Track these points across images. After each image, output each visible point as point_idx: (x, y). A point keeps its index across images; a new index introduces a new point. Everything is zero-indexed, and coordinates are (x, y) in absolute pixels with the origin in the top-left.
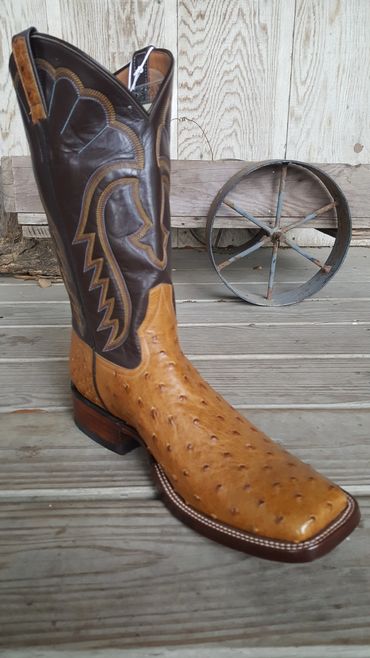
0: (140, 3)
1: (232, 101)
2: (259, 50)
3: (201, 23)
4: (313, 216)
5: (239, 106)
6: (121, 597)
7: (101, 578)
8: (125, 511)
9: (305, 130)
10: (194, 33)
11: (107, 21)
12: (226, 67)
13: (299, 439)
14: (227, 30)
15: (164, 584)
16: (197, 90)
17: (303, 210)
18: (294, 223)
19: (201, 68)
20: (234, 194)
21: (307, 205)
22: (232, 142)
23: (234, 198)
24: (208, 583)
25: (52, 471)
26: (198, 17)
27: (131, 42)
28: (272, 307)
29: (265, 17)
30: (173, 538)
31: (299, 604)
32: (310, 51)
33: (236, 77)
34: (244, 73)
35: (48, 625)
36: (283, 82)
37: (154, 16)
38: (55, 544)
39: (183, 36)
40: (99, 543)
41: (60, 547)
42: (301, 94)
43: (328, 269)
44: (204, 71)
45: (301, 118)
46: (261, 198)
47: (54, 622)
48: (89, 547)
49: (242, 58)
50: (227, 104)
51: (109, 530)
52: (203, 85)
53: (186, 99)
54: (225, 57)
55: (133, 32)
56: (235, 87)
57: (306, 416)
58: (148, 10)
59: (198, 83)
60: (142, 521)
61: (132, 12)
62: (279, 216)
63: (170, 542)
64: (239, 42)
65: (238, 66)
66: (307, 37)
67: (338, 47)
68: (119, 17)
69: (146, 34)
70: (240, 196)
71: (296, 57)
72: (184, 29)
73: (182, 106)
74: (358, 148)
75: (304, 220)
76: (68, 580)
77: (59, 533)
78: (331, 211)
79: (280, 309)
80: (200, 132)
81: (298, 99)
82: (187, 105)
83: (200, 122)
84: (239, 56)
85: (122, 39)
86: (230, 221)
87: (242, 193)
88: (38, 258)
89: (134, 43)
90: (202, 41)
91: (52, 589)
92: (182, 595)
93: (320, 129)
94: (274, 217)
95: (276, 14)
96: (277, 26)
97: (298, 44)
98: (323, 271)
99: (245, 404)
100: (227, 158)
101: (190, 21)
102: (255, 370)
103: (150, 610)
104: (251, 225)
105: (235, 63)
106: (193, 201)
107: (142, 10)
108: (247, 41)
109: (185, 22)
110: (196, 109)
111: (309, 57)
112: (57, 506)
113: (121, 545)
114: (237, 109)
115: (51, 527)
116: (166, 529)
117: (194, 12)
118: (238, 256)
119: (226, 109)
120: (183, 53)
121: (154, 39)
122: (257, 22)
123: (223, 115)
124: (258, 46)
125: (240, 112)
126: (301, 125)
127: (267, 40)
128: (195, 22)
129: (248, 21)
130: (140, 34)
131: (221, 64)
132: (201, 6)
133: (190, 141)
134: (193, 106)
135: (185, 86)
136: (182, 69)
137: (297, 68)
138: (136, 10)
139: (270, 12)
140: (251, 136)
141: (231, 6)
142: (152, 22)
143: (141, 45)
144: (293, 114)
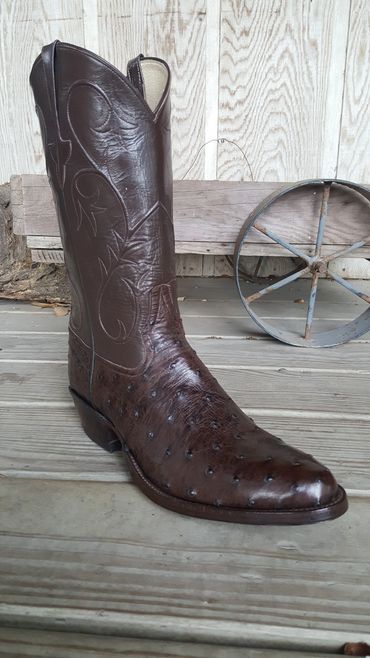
0: (180, 21)
1: (277, 121)
2: (308, 67)
3: (244, 40)
4: (360, 244)
5: (285, 127)
9: (358, 152)
10: (237, 51)
11: (146, 40)
12: (271, 86)
14: (273, 46)
16: (238, 111)
17: (350, 237)
18: (338, 252)
19: (245, 87)
20: (269, 219)
21: (354, 231)
22: (276, 165)
23: (264, 220)
26: (242, 34)
28: (311, 349)
32: (364, 67)
33: (282, 95)
34: (291, 92)
36: (334, 101)
37: (195, 34)
39: (226, 54)
42: (354, 114)
44: (247, 91)
45: (354, 139)
46: (300, 223)
49: (290, 76)
50: (271, 125)
52: (246, 105)
53: (227, 120)
54: (271, 75)
55: (173, 51)
56: (281, 106)
58: (189, 28)
59: (240, 102)
61: (172, 30)
62: (320, 243)
64: (287, 60)
65: (284, 84)
66: (362, 53)
68: (158, 37)
69: (187, 52)
70: (275, 221)
71: (350, 73)
72: (227, 47)
73: (222, 127)
75: (350, 249)
79: (319, 352)
80: (240, 154)
81: (350, 119)
82: (228, 126)
83: (241, 143)
84: (285, 74)
86: (262, 248)
87: (276, 217)
88: (57, 284)
89: (173, 63)
90: (246, 59)
94: (313, 245)
95: (328, 30)
96: (328, 43)
97: (352, 56)
100: (270, 181)
101: (233, 39)
104: (289, 254)
105: (281, 81)
106: (221, 225)
107: (182, 29)
108: (295, 59)
110: (237, 130)
111: (364, 74)
114: (283, 129)
117: (238, 29)
118: (270, 288)
119: (271, 131)
120: (225, 71)
121: (195, 57)
122: (306, 38)
123: (267, 136)
124: (307, 63)
125: (285, 133)
126: (353, 147)
127: (317, 57)
128: (238, 39)
129: (296, 37)
130: (180, 53)
131: (266, 82)
132: (246, 22)
133: (230, 164)
134: (235, 127)
135: (226, 106)
136: (223, 88)
137: (350, 86)
138: (176, 28)
139: (321, 28)
140: (297, 158)
141: (278, 22)
142: (193, 39)
143: (180, 64)
144: (345, 135)
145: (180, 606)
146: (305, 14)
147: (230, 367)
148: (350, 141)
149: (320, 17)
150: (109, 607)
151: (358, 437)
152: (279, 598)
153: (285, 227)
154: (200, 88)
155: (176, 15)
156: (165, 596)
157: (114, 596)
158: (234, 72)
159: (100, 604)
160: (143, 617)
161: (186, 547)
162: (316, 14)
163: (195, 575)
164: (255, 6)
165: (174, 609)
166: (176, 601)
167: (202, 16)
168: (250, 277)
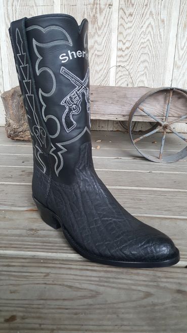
0: (100, 8)
1: (144, 57)
2: (160, 32)
3: (130, 19)
4: (185, 117)
5: (148, 60)
6: (76, 314)
7: (66, 303)
8: (81, 267)
9: (182, 73)
10: (127, 23)
11: (83, 17)
12: (142, 40)
13: (175, 235)
14: (144, 22)
15: (99, 309)
16: (126, 52)
17: (180, 113)
18: (175, 120)
20: (144, 104)
21: (183, 111)
22: (144, 78)
23: (144, 106)
24: (123, 311)
25: (44, 243)
26: (129, 16)
27: (95, 28)
28: (162, 163)
29: (164, 16)
30: (106, 284)
31: (173, 327)
32: (186, 33)
33: (147, 45)
34: (152, 44)
35: (37, 326)
36: (171, 49)
37: (107, 15)
38: (43, 282)
39: (121, 25)
40: (66, 283)
41: (45, 284)
42: (181, 55)
44: (131, 42)
45: (180, 67)
46: (158, 106)
47: (40, 325)
48: (60, 285)
49: (151, 36)
50: (142, 59)
51: (72, 277)
52: (130, 49)
53: (121, 56)
54: (142, 36)
55: (96, 23)
56: (146, 51)
57: (179, 222)
58: (104, 12)
59: (128, 48)
60: (89, 273)
61: (96, 13)
62: (167, 116)
63: (104, 286)
64: (150, 29)
65: (148, 40)
66: (185, 26)
68: (89, 15)
69: (103, 24)
70: (147, 105)
71: (179, 35)
72: (122, 21)
73: (119, 60)
75: (180, 119)
76: (49, 302)
77: (45, 276)
79: (166, 164)
80: (127, 73)
81: (179, 57)
82: (121, 59)
83: (127, 68)
84: (149, 35)
85: (90, 26)
86: (141, 118)
89: (96, 28)
90: (131, 27)
91: (40, 306)
92: (109, 316)
95: (170, 14)
96: (170, 20)
97: (181, 28)
99: (146, 214)
100: (141, 86)
101: (125, 18)
102: (152, 196)
103: (91, 323)
104: (152, 120)
105: (147, 38)
106: (123, 107)
107: (101, 11)
108: (154, 28)
109: (122, 18)
110: (126, 61)
111: (186, 36)
112: (46, 261)
113: (77, 285)
115: (42, 273)
116: (101, 279)
117: (128, 13)
118: (144, 136)
119: (141, 61)
120: (121, 33)
121: (107, 26)
122: (159, 18)
123: (139, 64)
124: (159, 30)
125: (148, 63)
126: (180, 70)
127: (164, 27)
128: (127, 18)
129: (155, 18)
130: (100, 24)
131: (140, 39)
132: (131, 10)
133: (122, 77)
134: (124, 60)
135: (121, 49)
136: (120, 41)
137: (179, 41)
138: (98, 12)
139: (166, 13)
140: (154, 75)
141: (146, 10)
142: (106, 17)
143: (100, 29)
144: (176, 65)
146: (159, 6)
147: (128, 171)
149: (166, 8)
154: (109, 40)
155: (98, 5)
158: (125, 34)
162: (164, 7)
164: (136, 2)
167: (111, 6)
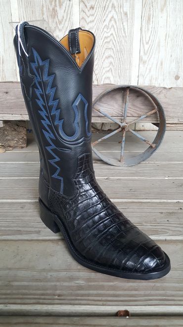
0: (59, 1)
1: (109, 53)
2: (123, 26)
3: (92, 12)
4: (145, 116)
5: (113, 56)
9: (148, 68)
10: (88, 17)
11: (42, 11)
12: (106, 35)
17: (140, 113)
18: (135, 120)
21: (142, 110)
22: (109, 75)
23: (101, 106)
26: (90, 9)
27: (55, 22)
32: (150, 26)
33: (111, 40)
34: (116, 38)
37: (67, 8)
39: (83, 18)
42: (146, 49)
43: (154, 146)
45: (146, 62)
46: (116, 106)
49: (114, 30)
50: (107, 54)
54: (105, 30)
55: (56, 16)
56: (110, 45)
58: (64, 5)
61: (55, 6)
62: (125, 116)
64: (113, 22)
65: (112, 34)
66: (149, 19)
67: (165, 24)
68: (49, 9)
69: (63, 17)
71: (143, 29)
72: (83, 15)
74: (177, 78)
75: (139, 119)
78: (155, 113)
79: (126, 168)
81: (144, 52)
84: (112, 29)
85: (50, 20)
87: (105, 103)
89: (56, 22)
90: (93, 21)
93: (156, 67)
94: (123, 117)
95: (132, 7)
96: (133, 13)
97: (144, 21)
98: (151, 147)
100: (107, 83)
101: (86, 10)
105: (110, 33)
107: (61, 5)
108: (117, 21)
109: (83, 11)
111: (150, 29)
114: (112, 57)
117: (89, 6)
118: (103, 138)
119: (106, 57)
121: (68, 20)
122: (122, 11)
123: (104, 60)
124: (123, 23)
126: (146, 66)
127: (127, 21)
128: (89, 11)
129: (117, 10)
130: (60, 18)
131: (103, 33)
132: (92, 3)
137: (144, 35)
138: (58, 5)
139: (129, 6)
140: (120, 71)
141: (108, 3)
142: (66, 11)
143: (60, 23)
144: (142, 60)
145: (44, 299)
148: (144, 62)
150: (10, 302)
151: (138, 210)
152: (91, 292)
153: (110, 108)
156: (37, 295)
157: (14, 296)
159: (6, 301)
160: (26, 306)
161: (51, 270)
163: (53, 284)
165: (41, 301)
166: (43, 297)
168: (98, 130)
